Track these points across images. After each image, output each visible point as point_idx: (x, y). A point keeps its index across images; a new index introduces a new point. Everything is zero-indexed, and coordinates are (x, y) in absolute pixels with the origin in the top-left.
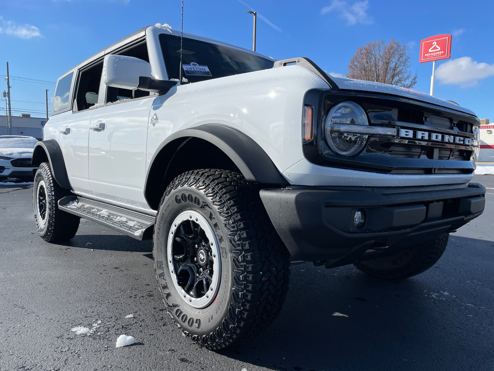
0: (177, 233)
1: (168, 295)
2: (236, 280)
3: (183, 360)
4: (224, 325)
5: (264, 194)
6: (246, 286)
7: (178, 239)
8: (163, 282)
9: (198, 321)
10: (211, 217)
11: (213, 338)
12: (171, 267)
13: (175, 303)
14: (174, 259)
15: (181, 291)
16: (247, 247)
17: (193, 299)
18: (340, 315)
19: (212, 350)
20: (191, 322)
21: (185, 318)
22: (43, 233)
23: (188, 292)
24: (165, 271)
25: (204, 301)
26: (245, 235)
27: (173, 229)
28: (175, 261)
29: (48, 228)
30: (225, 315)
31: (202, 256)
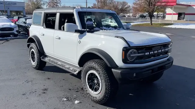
0: (89, 75)
1: (87, 91)
2: (106, 89)
3: (93, 106)
4: (103, 99)
5: (113, 70)
6: (109, 90)
7: (89, 77)
8: (85, 87)
9: (96, 97)
10: (99, 74)
11: (100, 102)
12: (87, 84)
13: (89, 93)
14: (88, 81)
15: (90, 90)
16: (109, 82)
17: (94, 92)
18: (131, 94)
19: (99, 104)
20: (94, 97)
21: (92, 96)
22: (35, 67)
23: (92, 90)
24: (85, 84)
25: (97, 93)
26: (108, 79)
27: (88, 74)
28: (88, 82)
29: (37, 66)
30: (103, 96)
31: (96, 81)
